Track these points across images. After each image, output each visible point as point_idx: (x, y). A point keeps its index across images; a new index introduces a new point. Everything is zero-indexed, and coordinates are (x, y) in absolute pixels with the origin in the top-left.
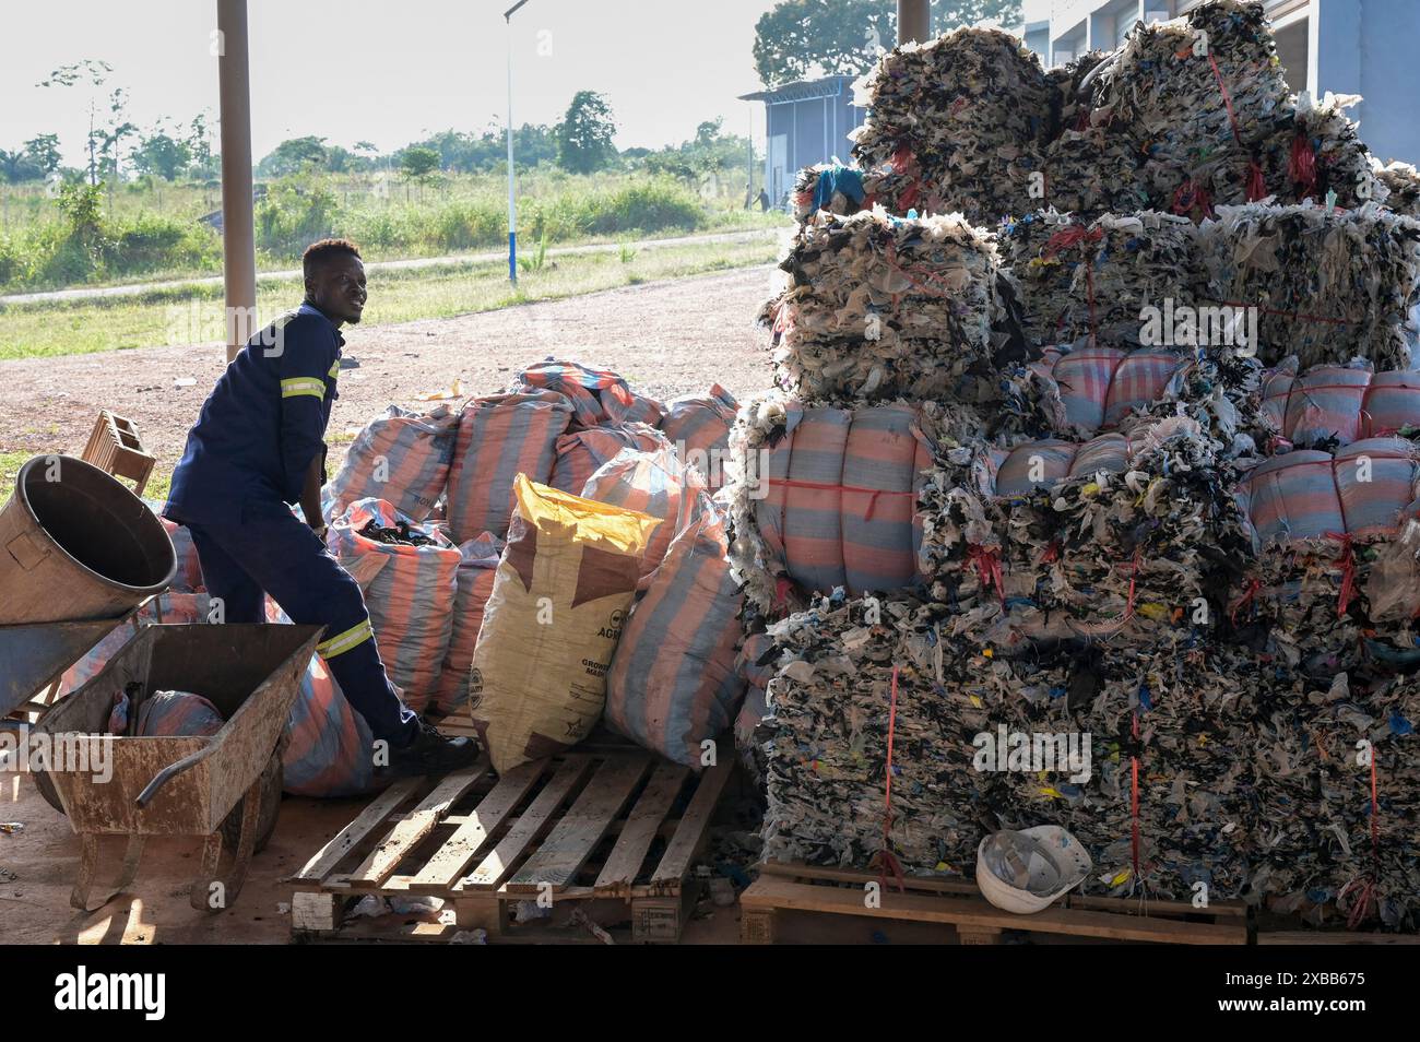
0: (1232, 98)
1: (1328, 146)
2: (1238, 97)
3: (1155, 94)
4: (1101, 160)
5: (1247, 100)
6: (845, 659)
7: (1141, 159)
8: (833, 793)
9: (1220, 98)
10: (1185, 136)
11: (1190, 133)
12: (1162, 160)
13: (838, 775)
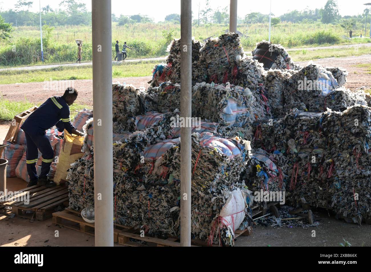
0: (228, 55)
1: (240, 68)
2: (230, 55)
3: (209, 54)
4: (199, 68)
5: (232, 56)
6: (76, 172)
7: (207, 68)
8: (77, 197)
9: (225, 56)
10: (216, 64)
11: (217, 63)
12: (211, 69)
13: (77, 193)
